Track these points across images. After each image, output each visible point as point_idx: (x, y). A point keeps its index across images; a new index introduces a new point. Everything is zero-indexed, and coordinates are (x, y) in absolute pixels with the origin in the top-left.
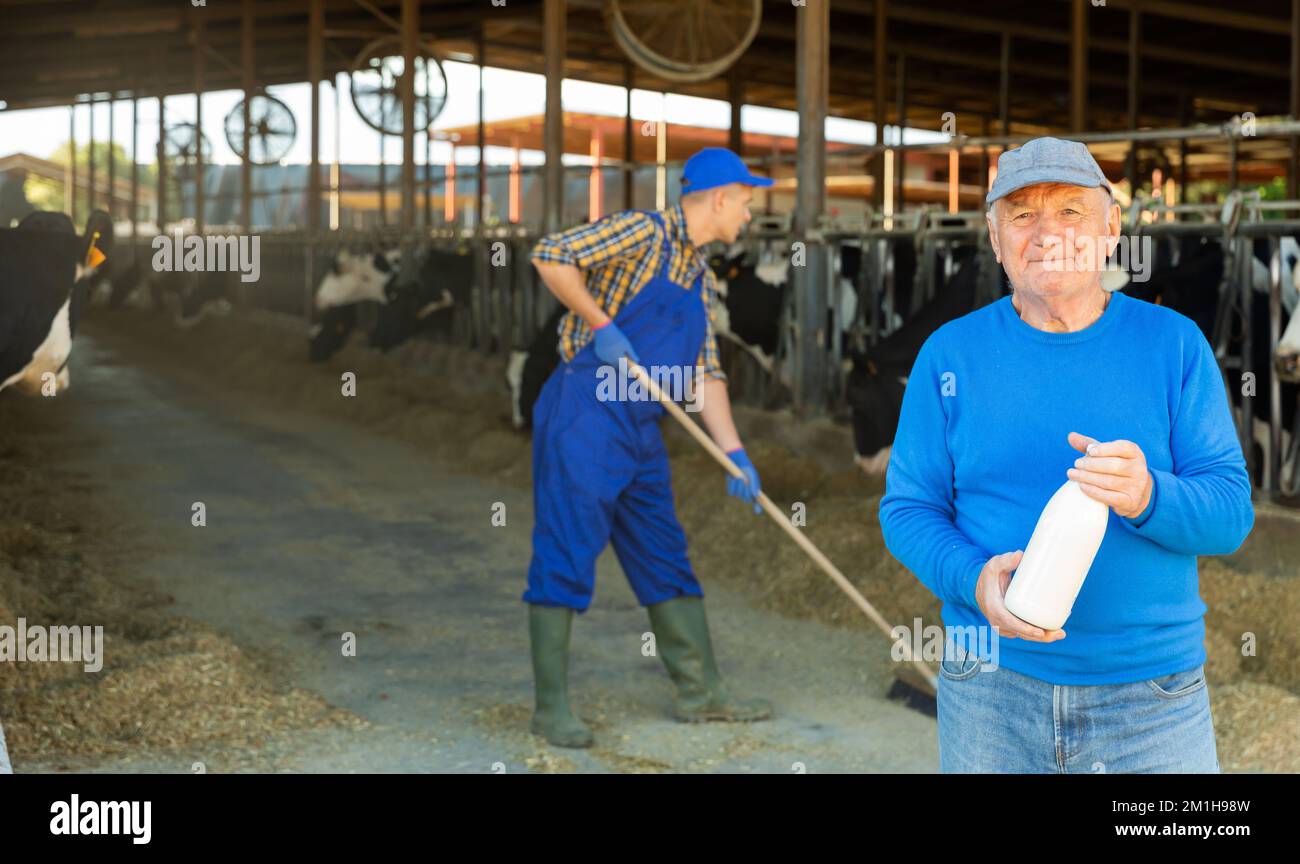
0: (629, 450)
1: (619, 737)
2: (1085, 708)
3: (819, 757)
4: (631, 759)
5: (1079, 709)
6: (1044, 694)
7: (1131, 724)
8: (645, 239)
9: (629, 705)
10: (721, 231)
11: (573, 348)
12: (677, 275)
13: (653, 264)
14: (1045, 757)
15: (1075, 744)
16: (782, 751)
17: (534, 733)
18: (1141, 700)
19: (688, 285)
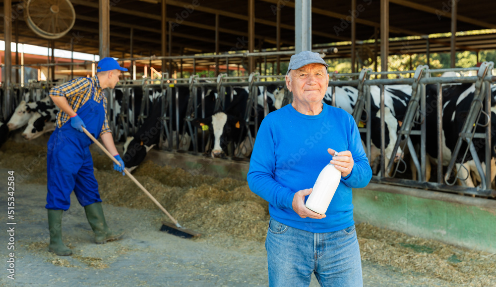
0: (81, 156)
1: (79, 251)
2: (324, 240)
3: (148, 252)
4: (88, 258)
5: (322, 241)
6: (311, 237)
7: (338, 245)
8: (87, 87)
9: (77, 239)
10: (110, 84)
11: (62, 124)
12: (96, 99)
13: (89, 95)
14: (310, 258)
15: (321, 252)
16: (135, 251)
17: (50, 252)
18: (341, 236)
19: (99, 102)
